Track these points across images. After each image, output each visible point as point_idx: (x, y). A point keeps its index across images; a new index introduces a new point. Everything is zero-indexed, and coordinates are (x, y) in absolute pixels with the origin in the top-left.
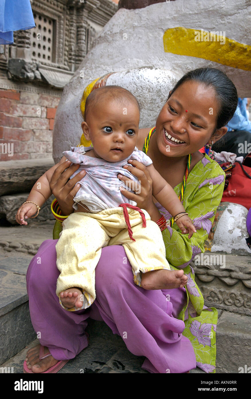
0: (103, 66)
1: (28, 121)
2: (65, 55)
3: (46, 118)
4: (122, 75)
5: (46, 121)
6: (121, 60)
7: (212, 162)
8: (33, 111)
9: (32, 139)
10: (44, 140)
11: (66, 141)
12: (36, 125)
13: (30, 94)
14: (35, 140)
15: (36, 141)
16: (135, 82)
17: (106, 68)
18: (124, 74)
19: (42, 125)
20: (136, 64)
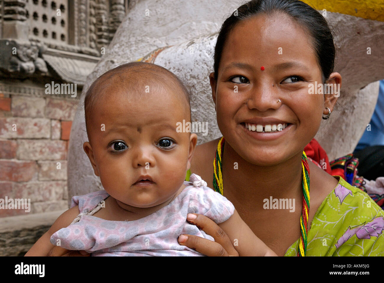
0: (148, 38)
1: (27, 146)
2: (91, 31)
3: (61, 139)
4: (180, 50)
5: (61, 145)
6: (181, 26)
7: (356, 193)
8: (36, 128)
9: (36, 178)
10: (59, 178)
11: (89, 176)
12: (41, 152)
13: (29, 99)
14: (41, 179)
15: (44, 181)
16: (204, 60)
17: (154, 42)
18: (183, 47)
19: (53, 151)
20: (206, 30)
